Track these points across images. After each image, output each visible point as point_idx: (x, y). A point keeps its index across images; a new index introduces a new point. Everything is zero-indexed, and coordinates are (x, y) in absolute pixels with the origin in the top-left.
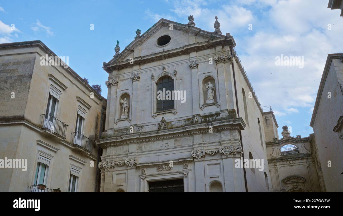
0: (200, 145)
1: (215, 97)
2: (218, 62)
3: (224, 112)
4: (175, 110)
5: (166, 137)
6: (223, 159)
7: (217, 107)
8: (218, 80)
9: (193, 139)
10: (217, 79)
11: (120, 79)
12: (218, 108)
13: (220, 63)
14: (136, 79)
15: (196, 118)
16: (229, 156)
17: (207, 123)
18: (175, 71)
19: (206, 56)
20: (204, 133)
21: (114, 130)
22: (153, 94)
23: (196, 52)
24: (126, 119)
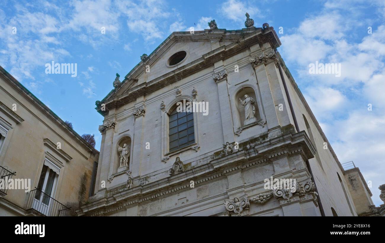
0: (240, 190)
1: (257, 114)
2: (256, 64)
3: (273, 131)
4: (196, 144)
5: (182, 187)
6: (283, 208)
7: (261, 127)
8: (259, 89)
9: (227, 182)
10: (257, 88)
11: (118, 119)
12: (263, 127)
13: (259, 65)
14: (140, 114)
15: (229, 148)
16: (292, 200)
17: (246, 151)
18: (194, 91)
19: (237, 62)
20: (245, 169)
21: (106, 191)
22: (163, 130)
23: (223, 60)
24: (124, 172)
